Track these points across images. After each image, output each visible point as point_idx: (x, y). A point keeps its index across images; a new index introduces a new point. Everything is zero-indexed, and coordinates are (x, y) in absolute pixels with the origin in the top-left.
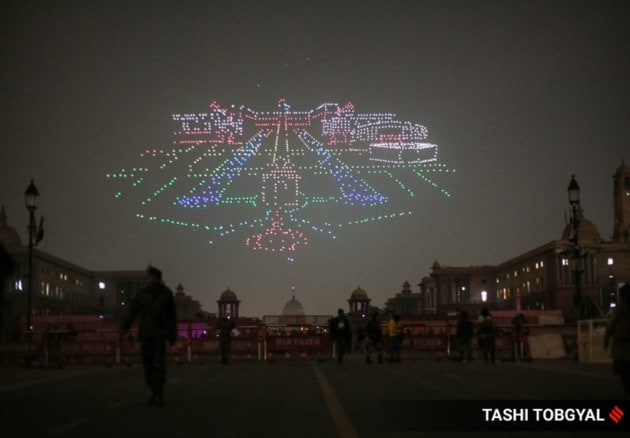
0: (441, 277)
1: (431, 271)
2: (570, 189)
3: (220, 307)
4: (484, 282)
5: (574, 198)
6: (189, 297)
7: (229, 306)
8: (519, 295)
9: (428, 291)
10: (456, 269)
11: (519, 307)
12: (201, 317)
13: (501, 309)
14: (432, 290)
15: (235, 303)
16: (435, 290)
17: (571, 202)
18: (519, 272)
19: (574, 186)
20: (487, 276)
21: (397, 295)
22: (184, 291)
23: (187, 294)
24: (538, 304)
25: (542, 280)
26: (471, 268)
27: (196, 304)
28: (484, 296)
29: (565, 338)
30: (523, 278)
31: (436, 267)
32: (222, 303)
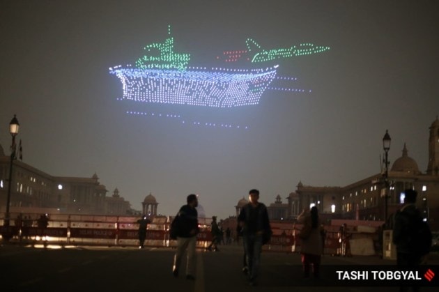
0: (303, 193)
1: (297, 189)
2: (384, 139)
3: (144, 207)
4: (334, 198)
5: (387, 146)
6: (122, 199)
7: (150, 206)
8: (358, 209)
9: (293, 203)
10: (314, 188)
11: (357, 218)
12: (130, 213)
13: (345, 219)
14: (296, 202)
15: (155, 204)
16: (299, 203)
17: (385, 149)
18: (359, 193)
19: (387, 137)
20: (336, 194)
21: (272, 204)
22: (119, 194)
23: (121, 196)
24: (371, 216)
25: (375, 199)
26: (325, 188)
27: (127, 204)
28: (333, 208)
29: (375, 242)
30: (361, 196)
31: (300, 186)
32: (145, 204)
